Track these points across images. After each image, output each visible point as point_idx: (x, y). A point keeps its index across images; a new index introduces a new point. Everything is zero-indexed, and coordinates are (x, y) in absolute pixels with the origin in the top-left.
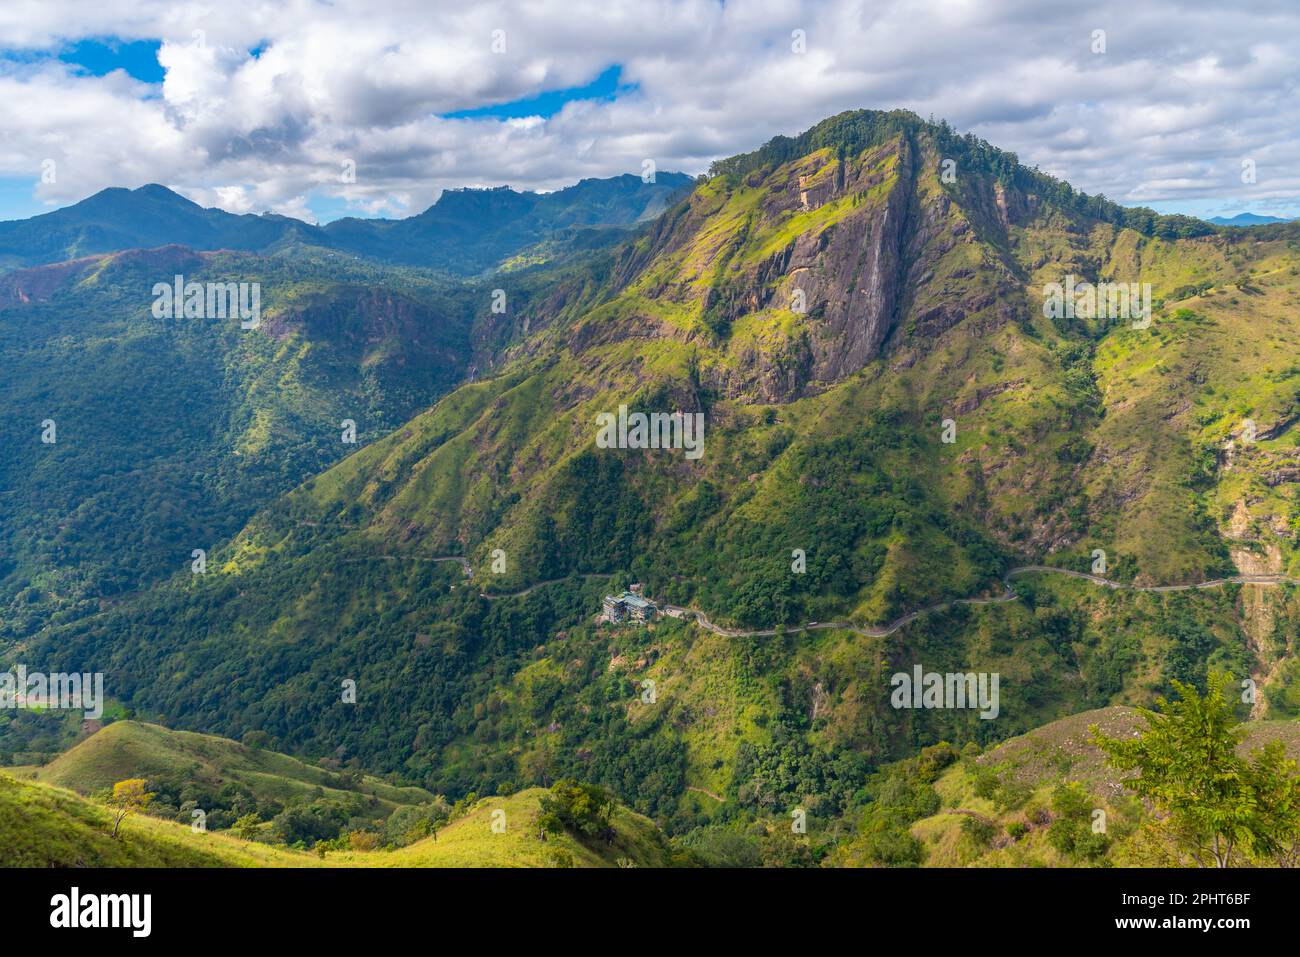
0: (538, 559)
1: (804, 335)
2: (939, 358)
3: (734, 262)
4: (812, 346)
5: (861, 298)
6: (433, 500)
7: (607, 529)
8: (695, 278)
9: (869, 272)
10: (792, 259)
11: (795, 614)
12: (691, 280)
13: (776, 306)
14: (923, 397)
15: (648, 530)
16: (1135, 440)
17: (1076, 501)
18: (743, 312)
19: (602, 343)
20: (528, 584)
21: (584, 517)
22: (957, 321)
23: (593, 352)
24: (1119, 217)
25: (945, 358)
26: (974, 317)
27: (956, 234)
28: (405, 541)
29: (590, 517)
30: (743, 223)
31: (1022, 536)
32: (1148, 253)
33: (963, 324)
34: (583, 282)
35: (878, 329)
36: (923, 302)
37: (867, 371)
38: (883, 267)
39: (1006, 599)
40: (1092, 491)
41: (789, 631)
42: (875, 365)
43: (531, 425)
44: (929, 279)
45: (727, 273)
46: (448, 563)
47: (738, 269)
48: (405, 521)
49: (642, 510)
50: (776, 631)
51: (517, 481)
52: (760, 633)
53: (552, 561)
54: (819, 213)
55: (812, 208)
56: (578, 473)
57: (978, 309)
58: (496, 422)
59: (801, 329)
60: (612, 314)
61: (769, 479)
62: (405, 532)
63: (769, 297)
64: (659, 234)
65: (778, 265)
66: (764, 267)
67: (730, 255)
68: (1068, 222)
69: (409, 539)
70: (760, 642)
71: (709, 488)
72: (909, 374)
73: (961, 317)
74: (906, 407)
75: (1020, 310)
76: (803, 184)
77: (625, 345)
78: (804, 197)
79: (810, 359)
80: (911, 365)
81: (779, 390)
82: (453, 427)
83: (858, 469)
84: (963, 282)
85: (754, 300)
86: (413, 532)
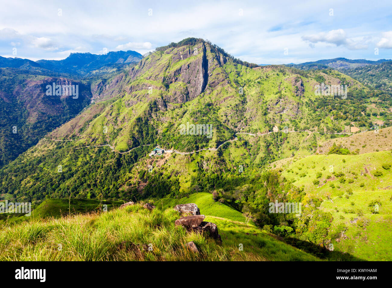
0: (131, 143)
1: (186, 87)
2: (215, 92)
3: (168, 70)
4: (189, 90)
5: (198, 79)
6: (97, 131)
7: (147, 134)
8: (158, 75)
9: (200, 73)
10: (181, 70)
11: (197, 148)
12: (157, 75)
13: (179, 81)
14: (213, 100)
15: (157, 133)
16: (254, 107)
17: (245, 119)
18: (171, 83)
19: (136, 90)
20: (130, 149)
21: (140, 132)
22: (218, 84)
23: (134, 93)
24: (242, 63)
25: (217, 92)
26: (221, 83)
27: (216, 66)
28: (91, 142)
29: (142, 132)
30: (168, 62)
31: (236, 127)
32: (248, 70)
33: (219, 84)
34: (122, 76)
35: (203, 86)
36: (210, 80)
37: (201, 95)
38: (203, 72)
39: (236, 139)
40: (248, 117)
41: (197, 151)
42: (203, 94)
43: (120, 111)
44: (211, 75)
45: (167, 74)
46: (105, 146)
47: (169, 73)
48: (90, 137)
49: (154, 129)
50: (194, 152)
51: (120, 125)
52: (191, 153)
53: (134, 143)
54: (186, 60)
55: (184, 59)
56: (138, 122)
57: (222, 81)
58: (111, 111)
59: (186, 86)
60: (138, 84)
61: (184, 119)
62: (91, 140)
63: (177, 79)
64: (141, 65)
65: (178, 72)
66: (175, 72)
67: (166, 69)
68: (234, 64)
69: (92, 141)
70: (191, 155)
71: (170, 123)
72: (210, 95)
73: (219, 83)
74: (210, 102)
75: (229, 82)
76: (181, 54)
77: (143, 91)
78: (182, 57)
79: (188, 93)
80: (210, 93)
81: (183, 100)
82: (98, 113)
83: (204, 116)
84: (219, 75)
85: (174, 80)
86: (93, 140)
